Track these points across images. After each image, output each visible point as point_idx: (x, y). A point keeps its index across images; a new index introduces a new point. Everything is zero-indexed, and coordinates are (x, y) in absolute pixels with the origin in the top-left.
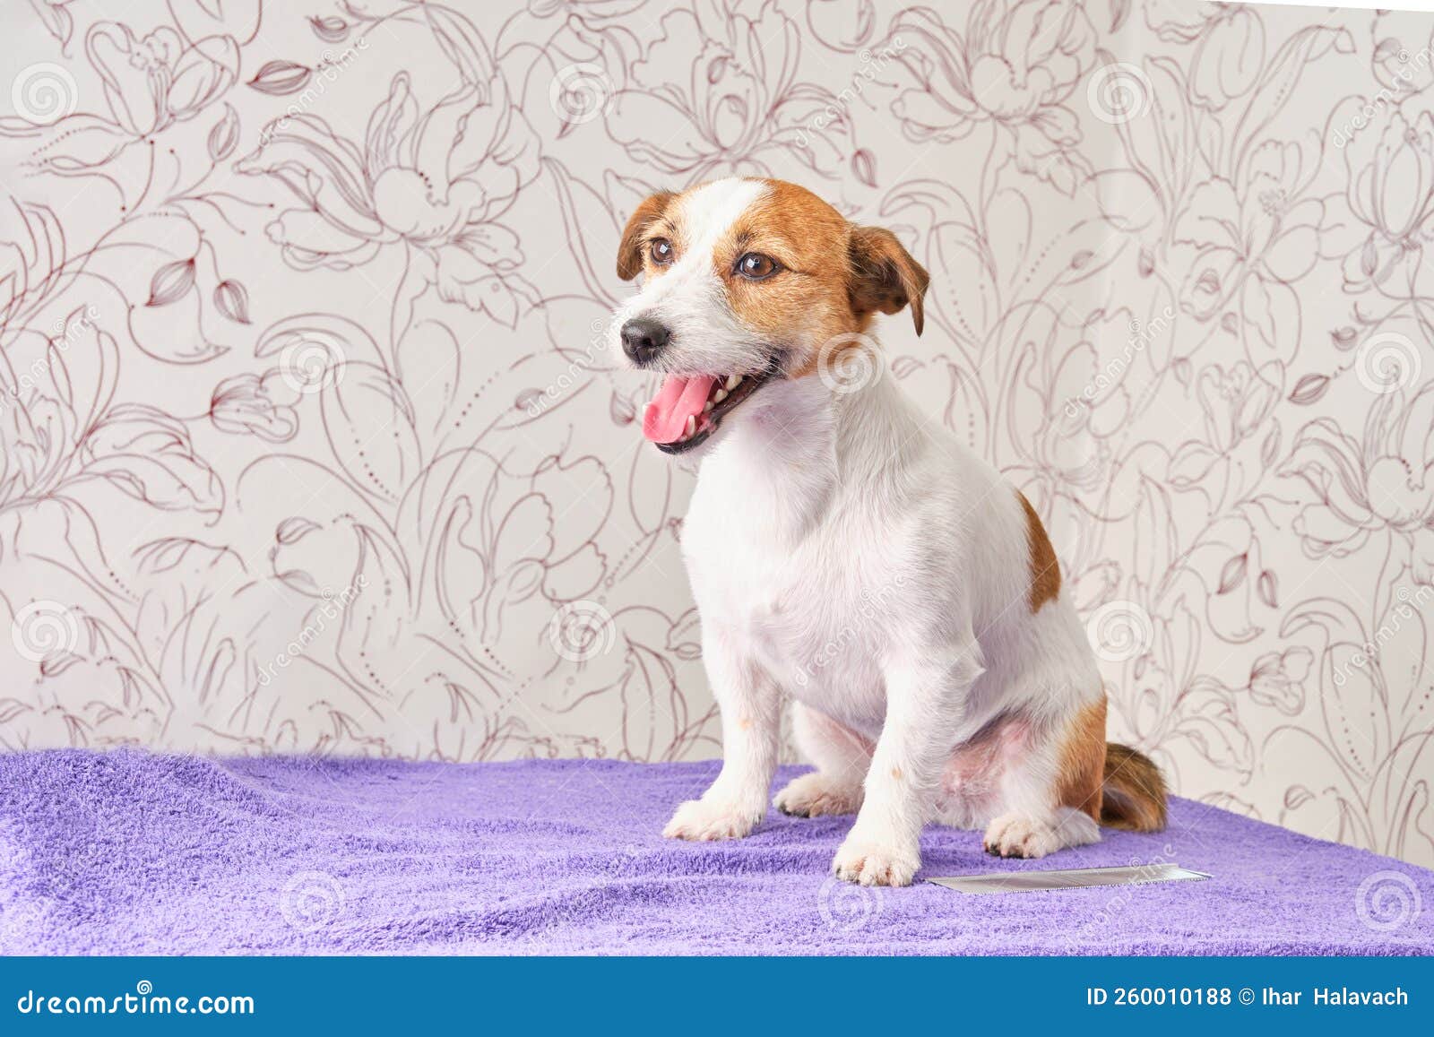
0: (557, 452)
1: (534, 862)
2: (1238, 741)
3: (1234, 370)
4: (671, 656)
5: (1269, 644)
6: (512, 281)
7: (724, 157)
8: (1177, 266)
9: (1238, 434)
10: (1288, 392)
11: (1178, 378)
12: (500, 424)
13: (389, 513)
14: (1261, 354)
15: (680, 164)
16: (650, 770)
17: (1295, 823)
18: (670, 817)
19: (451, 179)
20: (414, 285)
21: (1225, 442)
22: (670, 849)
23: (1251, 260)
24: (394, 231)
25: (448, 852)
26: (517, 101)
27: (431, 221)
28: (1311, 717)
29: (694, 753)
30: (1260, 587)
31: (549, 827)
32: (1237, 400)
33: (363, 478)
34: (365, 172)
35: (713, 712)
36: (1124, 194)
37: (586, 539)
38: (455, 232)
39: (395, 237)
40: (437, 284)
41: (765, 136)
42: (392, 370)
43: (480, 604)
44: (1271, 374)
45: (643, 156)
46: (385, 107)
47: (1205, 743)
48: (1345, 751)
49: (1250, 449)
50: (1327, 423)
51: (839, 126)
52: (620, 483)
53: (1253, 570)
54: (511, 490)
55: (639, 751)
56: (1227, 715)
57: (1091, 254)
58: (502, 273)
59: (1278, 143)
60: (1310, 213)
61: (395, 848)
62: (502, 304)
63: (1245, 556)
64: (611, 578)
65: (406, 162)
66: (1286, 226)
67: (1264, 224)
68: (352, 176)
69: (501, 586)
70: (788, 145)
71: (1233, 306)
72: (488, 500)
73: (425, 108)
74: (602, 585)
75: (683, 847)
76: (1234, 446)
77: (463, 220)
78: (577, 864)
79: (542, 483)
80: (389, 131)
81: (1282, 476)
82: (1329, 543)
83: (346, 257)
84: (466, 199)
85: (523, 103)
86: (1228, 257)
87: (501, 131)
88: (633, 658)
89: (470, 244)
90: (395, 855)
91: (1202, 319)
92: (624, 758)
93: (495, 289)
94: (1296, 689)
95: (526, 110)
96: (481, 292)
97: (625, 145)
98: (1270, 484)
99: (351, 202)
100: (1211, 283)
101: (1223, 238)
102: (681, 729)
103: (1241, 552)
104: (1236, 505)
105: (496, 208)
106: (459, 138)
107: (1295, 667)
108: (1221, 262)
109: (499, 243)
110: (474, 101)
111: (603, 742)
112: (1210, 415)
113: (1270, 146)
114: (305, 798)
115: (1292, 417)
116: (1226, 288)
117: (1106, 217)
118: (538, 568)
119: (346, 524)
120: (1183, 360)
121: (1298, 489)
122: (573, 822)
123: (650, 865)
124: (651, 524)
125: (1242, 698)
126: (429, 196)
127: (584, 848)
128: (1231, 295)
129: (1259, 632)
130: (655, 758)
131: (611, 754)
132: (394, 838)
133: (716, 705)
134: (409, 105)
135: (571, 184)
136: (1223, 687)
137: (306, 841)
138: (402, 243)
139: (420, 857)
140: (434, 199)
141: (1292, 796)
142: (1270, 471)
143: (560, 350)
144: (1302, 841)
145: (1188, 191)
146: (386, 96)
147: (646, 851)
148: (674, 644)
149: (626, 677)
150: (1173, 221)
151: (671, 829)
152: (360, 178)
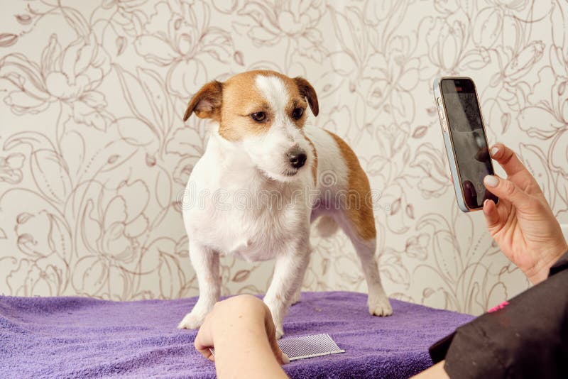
0: (125, 179)
1: (128, 343)
2: (403, 272)
3: (390, 126)
4: (177, 256)
5: (412, 234)
6: (102, 113)
7: (183, 58)
8: (364, 87)
9: (393, 152)
10: (412, 134)
11: (369, 131)
12: (103, 170)
13: (61, 208)
14: (400, 120)
15: (167, 62)
16: (171, 302)
17: (428, 303)
18: (181, 320)
19: (77, 73)
20: (64, 118)
21: (389, 155)
22: (182, 333)
23: (393, 83)
24: (55, 97)
25: (94, 341)
26: (100, 42)
27: (69, 92)
28: (430, 261)
29: (189, 294)
30: (407, 212)
31: (133, 328)
32: (392, 139)
33: (49, 195)
34: (42, 75)
35: (195, 278)
36: (341, 61)
37: (140, 212)
38: (79, 95)
39: (55, 99)
40: (73, 117)
41: (199, 49)
42: (58, 150)
43: (100, 241)
44: (405, 127)
45: (151, 60)
46: (47, 49)
47: (390, 275)
48: (445, 272)
49: (398, 158)
50: (429, 145)
51: (227, 43)
52: (152, 189)
53: (404, 204)
54: (109, 195)
55: (167, 294)
56: (398, 263)
57: (330, 86)
58: (99, 110)
59: (400, 37)
60: (414, 63)
61: (73, 342)
62: (99, 122)
63: (400, 200)
64: (152, 227)
65: (58, 69)
66: (406, 68)
67: (397, 70)
68: (36, 76)
69: (108, 233)
70: (208, 52)
71: (387, 102)
72: (100, 201)
73: (63, 48)
74: (147, 231)
75: (187, 332)
76: (392, 156)
77: (81, 91)
78: (145, 342)
79: (121, 192)
80: (50, 58)
81: (412, 167)
82: (432, 192)
83: (36, 109)
84: (82, 82)
85: (102, 41)
86: (384, 83)
87: (95, 54)
88: (162, 258)
89: (85, 100)
90: (73, 345)
91: (376, 108)
92: (161, 298)
93: (97, 116)
94: (424, 250)
95: (104, 46)
96: (92, 118)
97: (144, 57)
98: (408, 170)
99: (37, 86)
100: (378, 93)
101: (382, 76)
102: (183, 284)
103: (398, 197)
104: (395, 180)
105: (94, 85)
106: (78, 58)
107: (423, 242)
108: (382, 85)
109: (97, 99)
110: (83, 43)
111: (153, 292)
112: (382, 145)
113: (397, 38)
114: (36, 324)
115: (414, 144)
116: (385, 94)
117: (335, 71)
118: (122, 226)
119: (44, 214)
120: (369, 125)
121: (418, 171)
122: (143, 326)
123: (174, 340)
124: (165, 205)
125: (404, 256)
126: (68, 82)
127: (148, 335)
128: (387, 97)
129: (408, 228)
130: (173, 298)
131: (156, 297)
132: (72, 338)
133: (196, 275)
134: (57, 47)
135: (124, 73)
136: (395, 251)
137: (37, 342)
138: (58, 102)
139: (83, 344)
140: (70, 83)
141: (426, 292)
142: (407, 165)
143: (124, 139)
144: (431, 310)
145: (367, 58)
146: (48, 44)
147: (172, 335)
148: (178, 251)
149: (160, 266)
150: (362, 70)
151: (181, 325)
152: (40, 77)
